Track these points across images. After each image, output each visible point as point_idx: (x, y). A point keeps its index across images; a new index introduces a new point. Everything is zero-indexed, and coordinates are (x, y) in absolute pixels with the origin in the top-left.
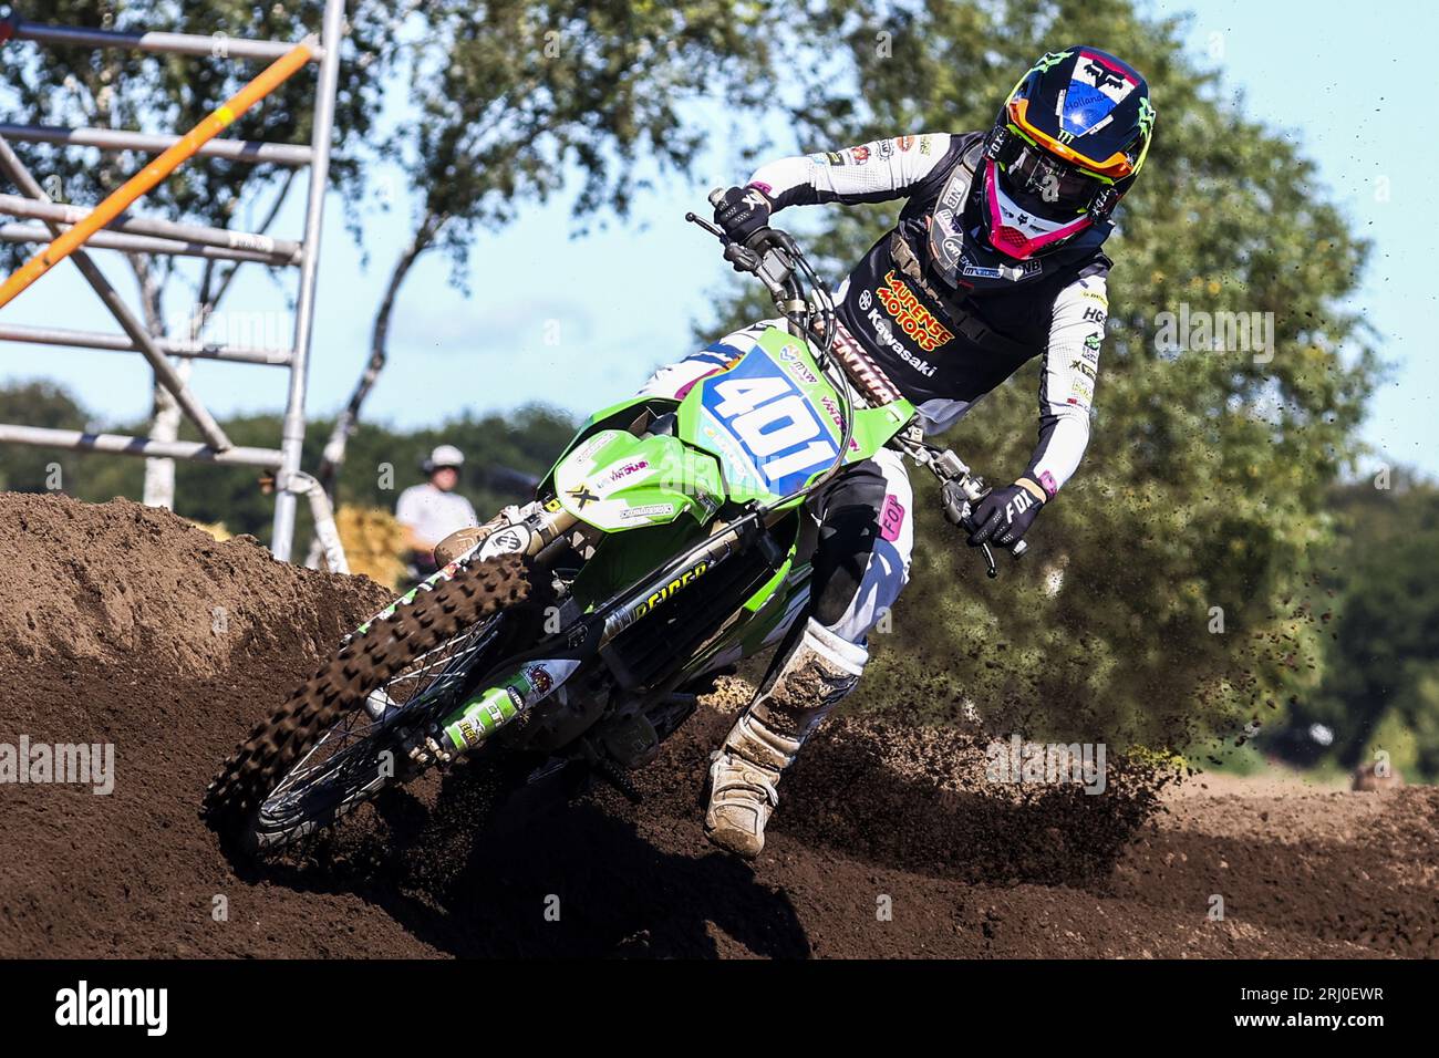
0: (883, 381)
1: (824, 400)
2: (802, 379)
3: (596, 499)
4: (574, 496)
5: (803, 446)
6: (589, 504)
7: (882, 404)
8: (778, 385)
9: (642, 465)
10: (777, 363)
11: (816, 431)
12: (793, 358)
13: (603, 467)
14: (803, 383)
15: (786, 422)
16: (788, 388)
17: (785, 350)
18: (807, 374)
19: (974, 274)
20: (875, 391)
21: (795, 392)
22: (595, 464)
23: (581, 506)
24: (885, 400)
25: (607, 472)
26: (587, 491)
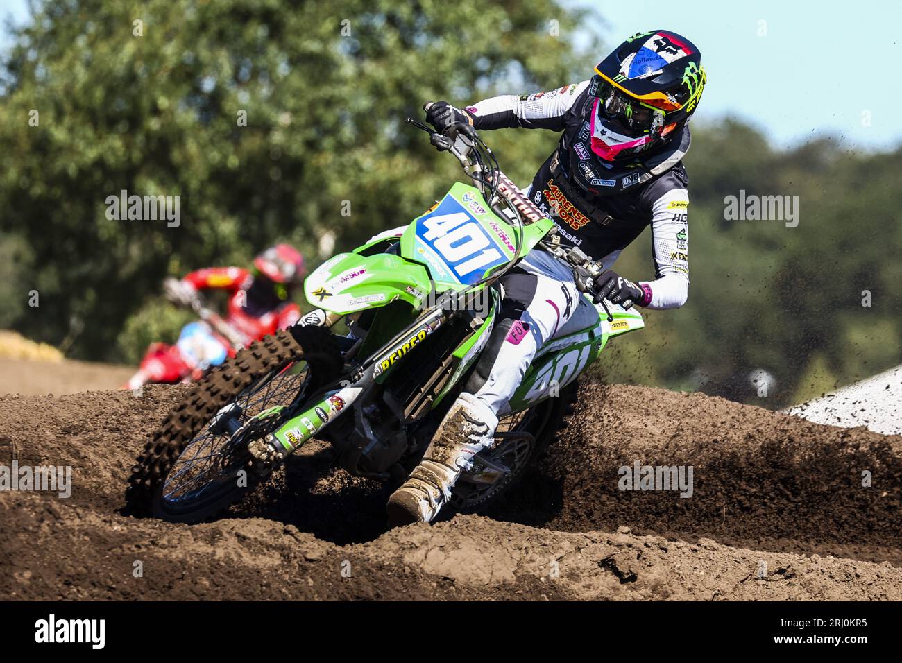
0: (533, 209)
1: (491, 223)
2: (476, 212)
3: (331, 295)
4: (316, 295)
5: (479, 253)
6: (326, 298)
7: (532, 223)
8: (462, 217)
9: (362, 272)
10: (461, 204)
11: (487, 243)
12: (471, 200)
13: (336, 275)
14: (477, 214)
15: (467, 239)
16: (469, 219)
17: (466, 195)
18: (480, 209)
19: (598, 184)
20: (528, 216)
21: (473, 220)
22: (331, 274)
23: (321, 300)
24: (534, 220)
25: (338, 278)
26: (324, 291)
